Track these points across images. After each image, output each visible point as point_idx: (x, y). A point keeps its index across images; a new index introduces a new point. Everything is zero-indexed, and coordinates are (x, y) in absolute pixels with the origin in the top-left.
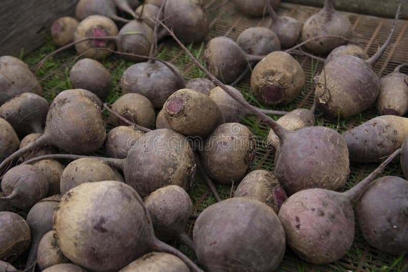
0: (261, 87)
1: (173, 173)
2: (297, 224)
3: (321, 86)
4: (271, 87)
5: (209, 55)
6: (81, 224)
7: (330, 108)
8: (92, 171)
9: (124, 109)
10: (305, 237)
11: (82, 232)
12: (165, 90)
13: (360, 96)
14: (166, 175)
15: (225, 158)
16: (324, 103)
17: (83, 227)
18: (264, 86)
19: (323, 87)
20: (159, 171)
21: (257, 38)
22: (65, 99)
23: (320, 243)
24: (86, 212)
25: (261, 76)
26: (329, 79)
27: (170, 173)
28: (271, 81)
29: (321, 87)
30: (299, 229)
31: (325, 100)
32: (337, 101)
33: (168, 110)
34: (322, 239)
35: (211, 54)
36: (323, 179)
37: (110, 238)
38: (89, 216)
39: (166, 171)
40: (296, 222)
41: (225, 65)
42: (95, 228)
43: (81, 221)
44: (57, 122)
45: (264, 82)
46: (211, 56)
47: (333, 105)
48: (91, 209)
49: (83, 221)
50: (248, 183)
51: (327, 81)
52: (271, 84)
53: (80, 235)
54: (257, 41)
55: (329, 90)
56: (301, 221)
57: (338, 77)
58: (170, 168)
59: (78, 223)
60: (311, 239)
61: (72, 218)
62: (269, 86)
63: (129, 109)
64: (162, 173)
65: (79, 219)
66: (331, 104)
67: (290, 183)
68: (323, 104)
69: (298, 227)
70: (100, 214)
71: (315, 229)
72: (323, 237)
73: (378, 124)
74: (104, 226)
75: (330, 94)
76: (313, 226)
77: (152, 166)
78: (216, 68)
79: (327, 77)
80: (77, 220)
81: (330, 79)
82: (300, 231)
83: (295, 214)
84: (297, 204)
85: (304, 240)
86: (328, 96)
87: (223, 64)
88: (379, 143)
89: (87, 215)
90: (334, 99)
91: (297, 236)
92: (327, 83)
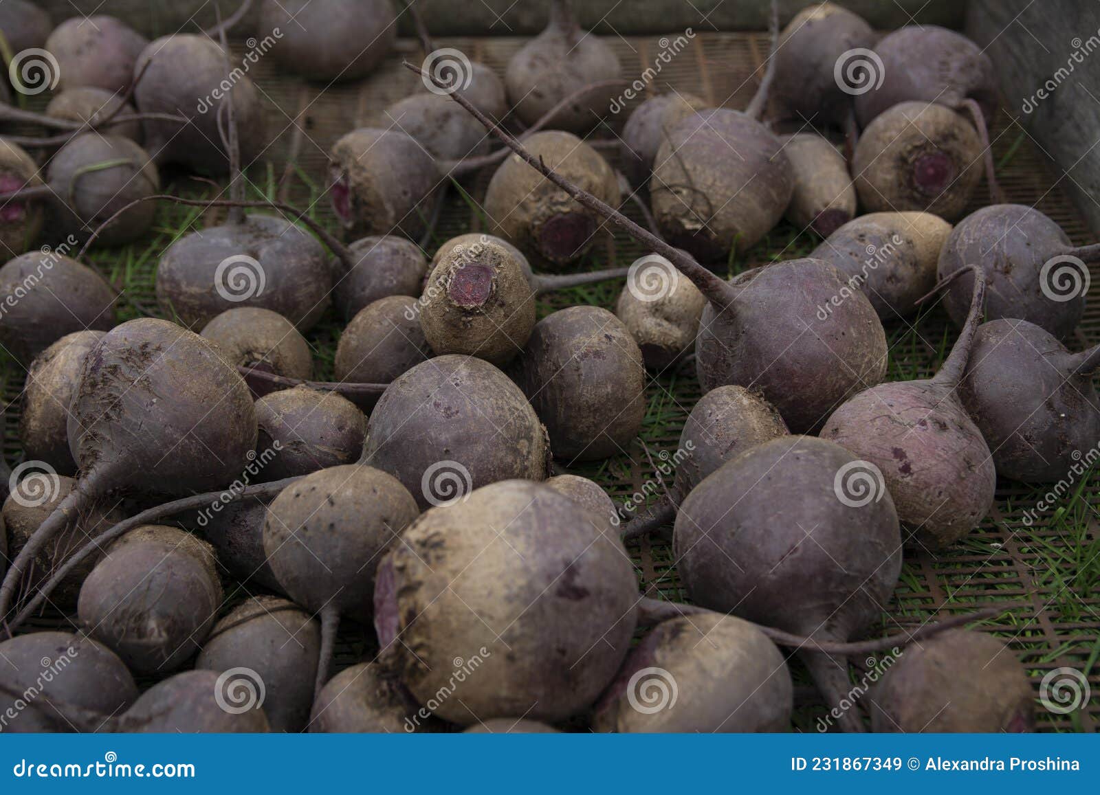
0: (537, 223)
1: (529, 453)
2: (901, 465)
3: (679, 189)
4: (567, 217)
5: (359, 179)
6: (517, 596)
7: (714, 235)
8: (375, 491)
9: (238, 352)
10: (927, 485)
11: (528, 618)
12: (307, 284)
13: (774, 194)
14: (518, 461)
15: (609, 389)
16: (699, 227)
17: (526, 602)
18: (547, 220)
19: (685, 192)
20: (501, 454)
21: (437, 120)
22: (145, 346)
23: (960, 489)
24: (518, 564)
25: (532, 198)
26: (695, 169)
27: (525, 452)
28: (563, 204)
29: (678, 192)
30: (911, 474)
31: (697, 221)
32: (729, 216)
33: (455, 303)
34: (963, 479)
35: (364, 174)
36: (863, 366)
37: (597, 609)
38: (534, 569)
39: (515, 451)
40: (896, 460)
41: (410, 195)
42: (560, 593)
43: (515, 590)
44: (147, 414)
45: (544, 208)
46: (367, 180)
47: (721, 228)
48: (530, 552)
49: (521, 588)
50: (725, 420)
51: (691, 173)
52: (566, 209)
53: (523, 626)
54: (441, 127)
55: (704, 195)
56: (911, 455)
57: (719, 159)
58: (522, 441)
59: (509, 599)
60: (942, 485)
61: (485, 592)
62: (560, 216)
63: (256, 349)
64: (509, 459)
65: (507, 586)
66: (715, 224)
67: (791, 399)
68: (696, 230)
69: (906, 469)
70: (559, 556)
71: (945, 460)
72: (963, 475)
73: (869, 235)
74: (578, 581)
75: (709, 203)
76: (940, 456)
77: (480, 448)
78: (388, 206)
79: (688, 166)
80: (504, 592)
81: (699, 167)
82: (915, 476)
83: (887, 446)
84: (878, 422)
85: (927, 495)
86: (706, 209)
87: (405, 193)
88: (888, 274)
89: (526, 570)
90: (719, 212)
91: (909, 491)
92: (694, 178)
